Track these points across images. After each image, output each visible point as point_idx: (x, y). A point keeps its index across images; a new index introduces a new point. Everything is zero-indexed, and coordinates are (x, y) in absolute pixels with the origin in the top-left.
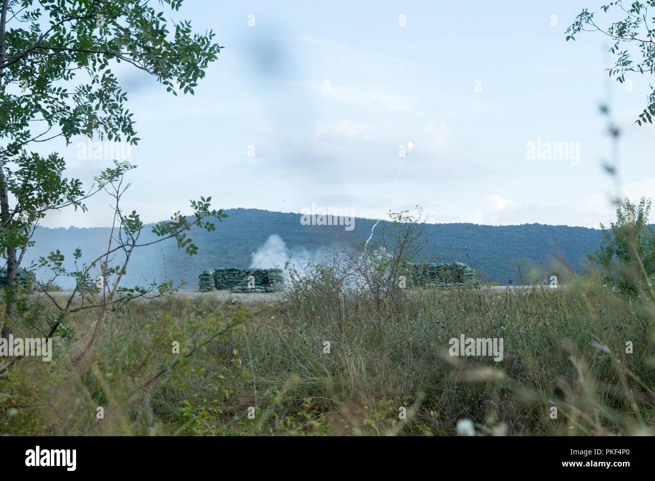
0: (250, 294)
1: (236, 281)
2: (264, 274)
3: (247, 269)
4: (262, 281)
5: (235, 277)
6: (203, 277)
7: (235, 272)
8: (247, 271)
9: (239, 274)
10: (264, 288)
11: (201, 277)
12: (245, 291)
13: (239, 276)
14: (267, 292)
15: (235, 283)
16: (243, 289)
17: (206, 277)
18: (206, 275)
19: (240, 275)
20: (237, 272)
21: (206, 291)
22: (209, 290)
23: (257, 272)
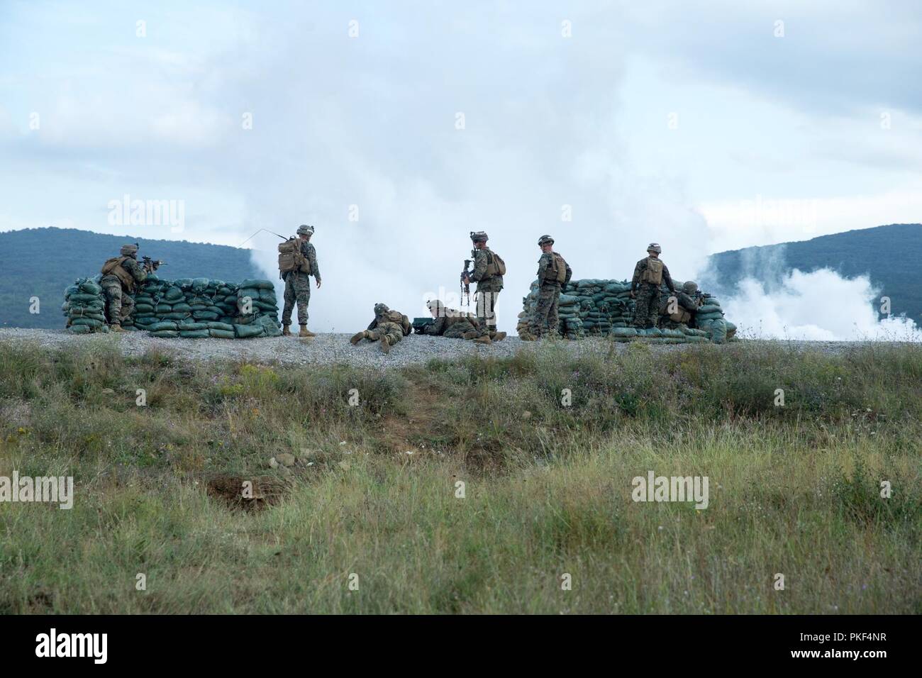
0: (198, 342)
1: (157, 309)
2: (227, 295)
3: (184, 281)
4: (221, 311)
5: (156, 300)
6: (77, 296)
7: (154, 287)
8: (184, 285)
9: (165, 291)
10: (230, 326)
11: (73, 296)
12: (184, 334)
13: (164, 297)
14: (238, 337)
15: (156, 313)
16: (178, 329)
17: (87, 296)
18: (86, 290)
19: (169, 295)
20: (160, 287)
21: (85, 332)
22: (92, 329)
23: (209, 287)
